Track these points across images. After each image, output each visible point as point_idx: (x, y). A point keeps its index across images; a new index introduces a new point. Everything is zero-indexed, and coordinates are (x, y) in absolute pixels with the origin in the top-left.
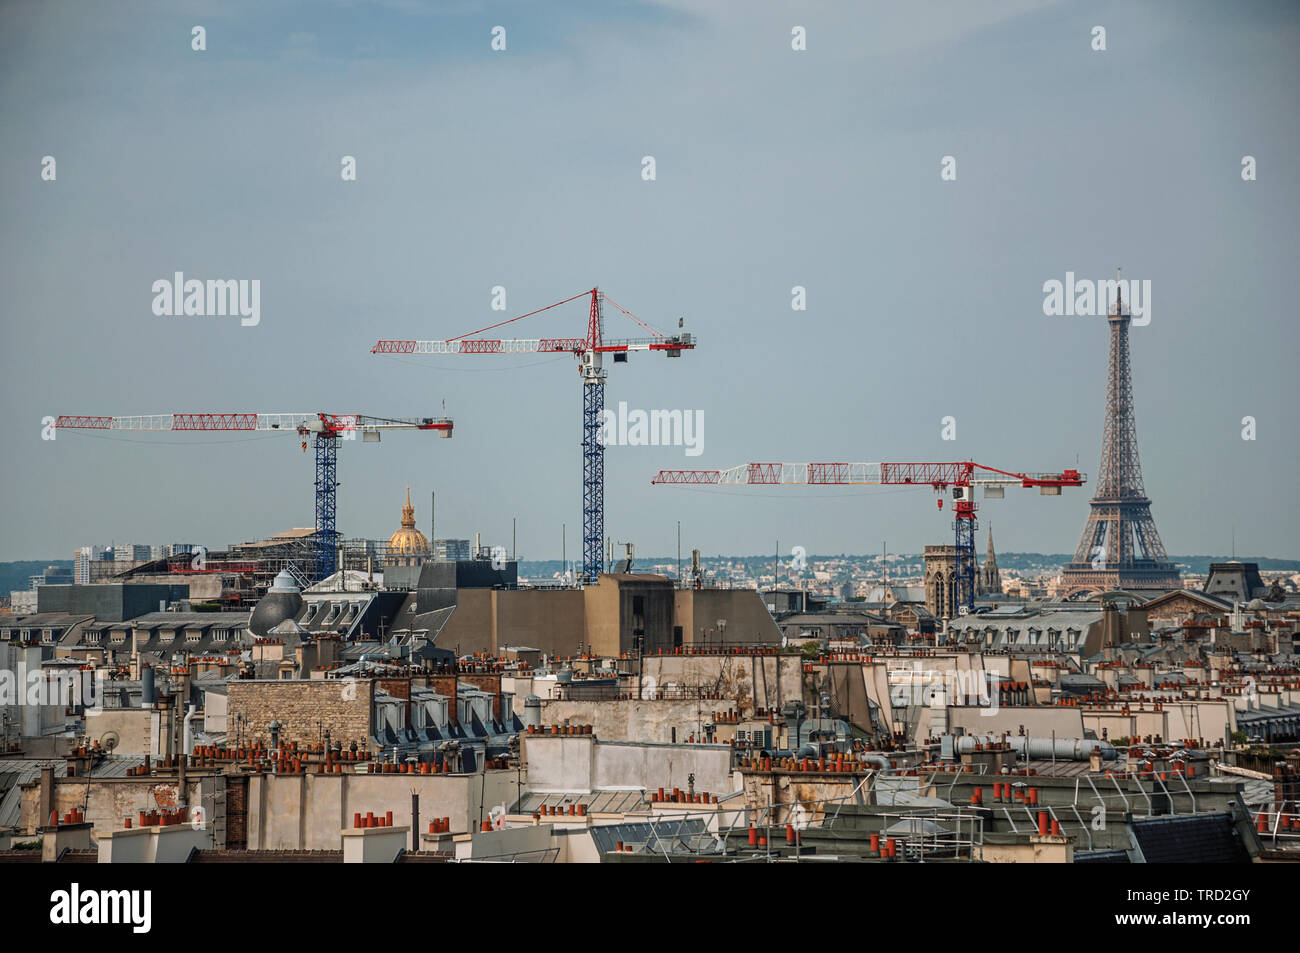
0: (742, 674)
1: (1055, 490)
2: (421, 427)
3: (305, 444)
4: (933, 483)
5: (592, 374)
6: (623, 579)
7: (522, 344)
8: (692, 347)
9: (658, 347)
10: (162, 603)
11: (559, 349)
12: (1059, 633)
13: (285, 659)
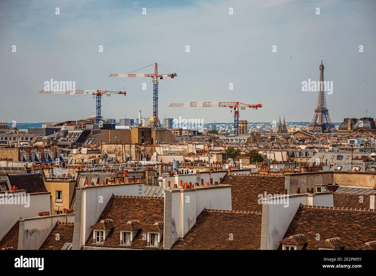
0: (120, 148)
1: (256, 108)
2: (119, 93)
3: (94, 97)
4: (230, 107)
5: (155, 82)
6: (140, 128)
7: (140, 75)
8: (176, 76)
9: (169, 76)
10: (55, 132)
11: (149, 76)
12: (241, 140)
13: (43, 145)
